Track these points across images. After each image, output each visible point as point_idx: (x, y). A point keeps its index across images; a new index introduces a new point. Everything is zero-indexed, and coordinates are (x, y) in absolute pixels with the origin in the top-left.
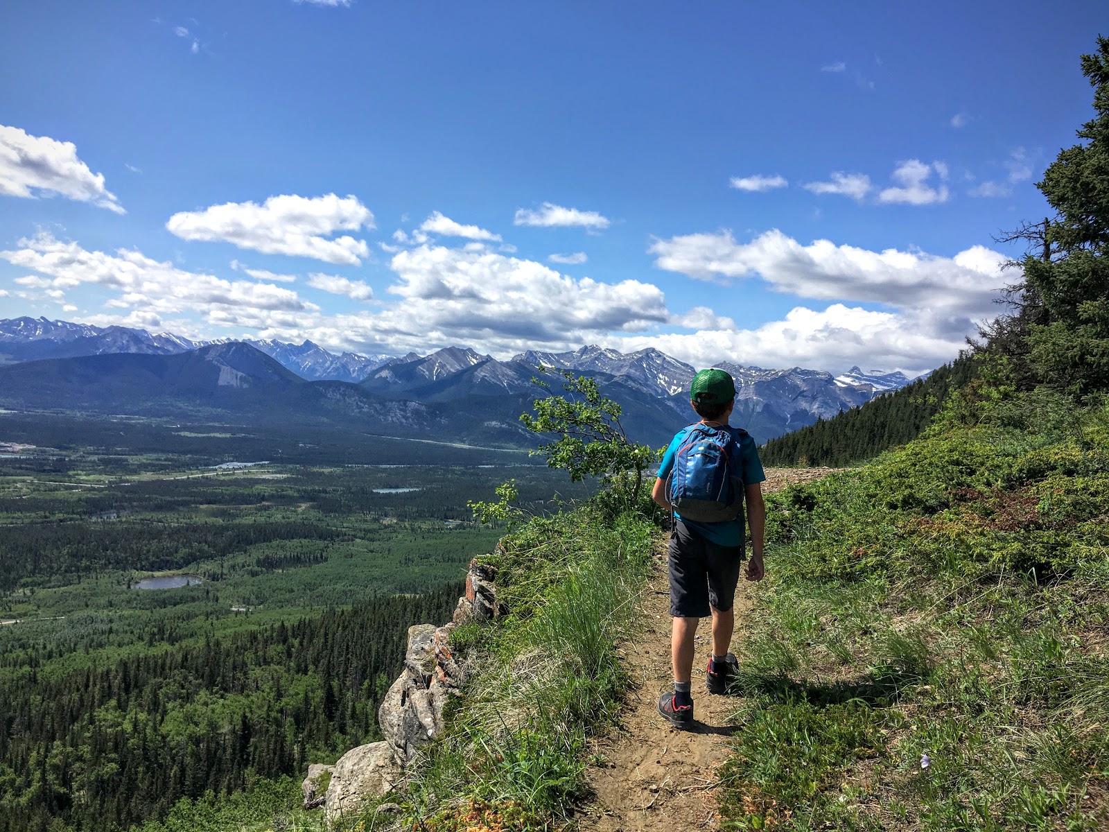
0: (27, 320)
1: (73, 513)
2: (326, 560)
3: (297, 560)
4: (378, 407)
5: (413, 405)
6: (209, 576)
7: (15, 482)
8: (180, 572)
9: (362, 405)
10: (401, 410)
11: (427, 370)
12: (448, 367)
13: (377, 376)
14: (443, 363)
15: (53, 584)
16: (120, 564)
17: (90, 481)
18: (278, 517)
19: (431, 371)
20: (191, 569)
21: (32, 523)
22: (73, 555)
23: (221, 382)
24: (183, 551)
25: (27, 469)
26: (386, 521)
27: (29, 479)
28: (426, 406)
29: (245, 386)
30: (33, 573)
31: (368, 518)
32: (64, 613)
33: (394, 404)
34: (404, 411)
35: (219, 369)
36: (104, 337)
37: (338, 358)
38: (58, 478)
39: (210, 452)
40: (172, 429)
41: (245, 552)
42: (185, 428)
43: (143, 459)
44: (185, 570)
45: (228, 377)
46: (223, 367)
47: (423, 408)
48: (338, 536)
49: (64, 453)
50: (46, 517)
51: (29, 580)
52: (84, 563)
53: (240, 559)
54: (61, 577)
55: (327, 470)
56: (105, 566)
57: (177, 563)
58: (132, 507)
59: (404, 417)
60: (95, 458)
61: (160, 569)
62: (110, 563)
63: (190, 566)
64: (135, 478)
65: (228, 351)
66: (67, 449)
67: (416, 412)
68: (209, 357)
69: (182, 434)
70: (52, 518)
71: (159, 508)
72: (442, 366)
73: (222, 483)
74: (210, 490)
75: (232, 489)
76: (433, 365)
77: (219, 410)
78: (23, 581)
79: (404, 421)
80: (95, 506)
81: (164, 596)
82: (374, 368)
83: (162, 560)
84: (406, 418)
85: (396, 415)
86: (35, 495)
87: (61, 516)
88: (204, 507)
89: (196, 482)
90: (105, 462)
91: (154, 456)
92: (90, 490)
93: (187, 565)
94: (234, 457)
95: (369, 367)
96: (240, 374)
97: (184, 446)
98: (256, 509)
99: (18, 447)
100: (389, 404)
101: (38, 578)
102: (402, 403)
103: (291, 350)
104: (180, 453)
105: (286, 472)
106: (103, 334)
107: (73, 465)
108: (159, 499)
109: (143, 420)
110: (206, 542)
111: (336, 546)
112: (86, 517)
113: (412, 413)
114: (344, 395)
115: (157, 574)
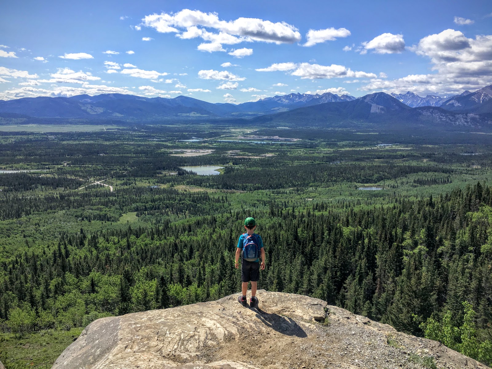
0: (293, 94)
1: (322, 161)
2: (451, 182)
3: (435, 182)
4: (451, 118)
5: (471, 115)
6: (391, 187)
7: (297, 151)
8: (376, 184)
9: (442, 117)
10: (464, 118)
11: (477, 98)
12: (490, 95)
13: (447, 104)
14: (487, 94)
15: (323, 186)
16: (349, 180)
17: (325, 151)
18: (414, 163)
19: (479, 98)
20: (381, 183)
21: (308, 164)
22: (329, 175)
23: (372, 111)
24: (376, 176)
25: (300, 147)
26: (475, 167)
27: (302, 150)
28: (479, 115)
29: (383, 112)
30: (314, 182)
31: (463, 165)
32: (331, 197)
33: (461, 116)
34: (466, 119)
35: (371, 106)
36: (322, 97)
37: (424, 98)
38: (313, 150)
39: (371, 140)
40: (353, 132)
41: (406, 177)
42: (358, 132)
43: (344, 143)
44: (378, 184)
45: (375, 109)
46: (373, 105)
47: (477, 116)
48: (453, 172)
49: (312, 141)
50: (312, 162)
51: (313, 184)
52: (334, 178)
53: (404, 180)
54: (325, 184)
55: (430, 146)
56: (343, 180)
57: (374, 181)
58: (346, 159)
59: (465, 122)
60: (325, 143)
61: (367, 182)
62: (345, 179)
63: (381, 182)
64: (342, 149)
65: (375, 96)
66: (313, 140)
67: (473, 119)
68: (366, 101)
69: (358, 133)
70: (315, 163)
71: (357, 160)
72: (486, 95)
73: (381, 151)
74: (377, 154)
75: (386, 153)
76: (480, 96)
77: (371, 124)
78: (311, 184)
79: (465, 124)
80: (330, 159)
81: (374, 193)
82: (444, 101)
83: (368, 179)
84: (467, 122)
85: (461, 121)
86: (306, 155)
87: (318, 162)
88: (377, 160)
89: (369, 151)
90: (330, 145)
91: (348, 142)
92: (327, 153)
93: (379, 181)
94: (382, 142)
95: (441, 101)
96: (380, 107)
97: (359, 138)
98: (402, 161)
99: (295, 140)
100: (457, 116)
101: (316, 184)
102: (464, 115)
103: (401, 97)
104: (359, 141)
105: (410, 147)
106: (321, 97)
107: (316, 146)
108: (356, 157)
109: (340, 129)
110: (386, 172)
111: (454, 175)
112: (328, 163)
113: (471, 119)
114: (432, 113)
115: (366, 185)
